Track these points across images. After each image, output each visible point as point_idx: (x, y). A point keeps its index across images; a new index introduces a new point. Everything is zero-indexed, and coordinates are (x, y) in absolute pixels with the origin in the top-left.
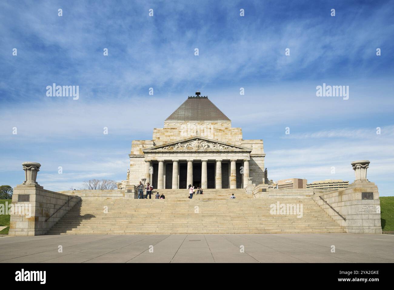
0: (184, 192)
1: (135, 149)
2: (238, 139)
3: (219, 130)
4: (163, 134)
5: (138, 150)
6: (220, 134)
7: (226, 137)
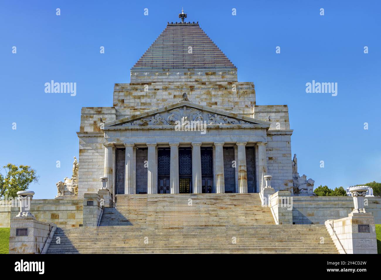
0: (166, 199)
1: (86, 122)
2: (250, 103)
3: (217, 87)
4: (130, 94)
5: (91, 125)
6: (220, 93)
7: (230, 98)
